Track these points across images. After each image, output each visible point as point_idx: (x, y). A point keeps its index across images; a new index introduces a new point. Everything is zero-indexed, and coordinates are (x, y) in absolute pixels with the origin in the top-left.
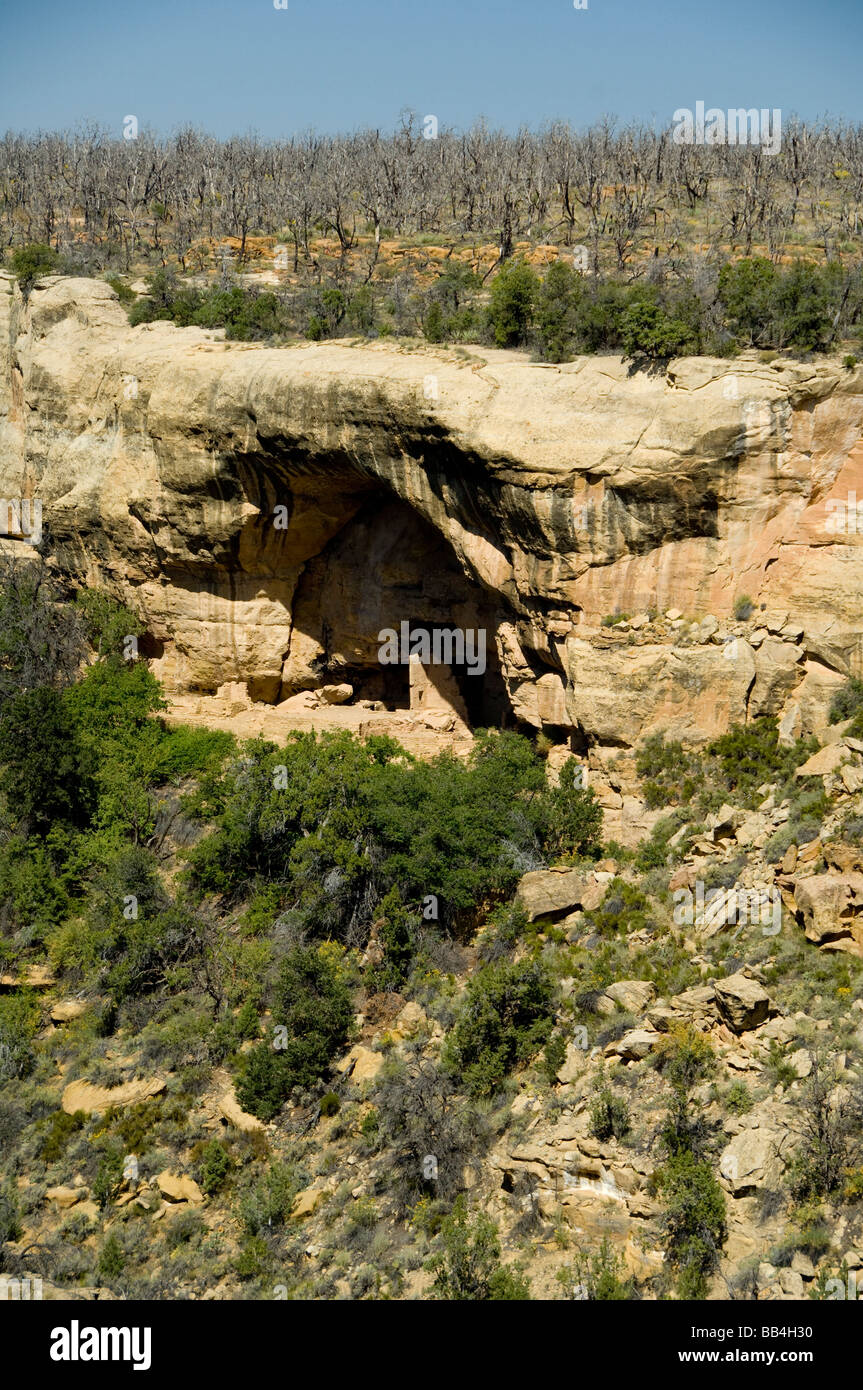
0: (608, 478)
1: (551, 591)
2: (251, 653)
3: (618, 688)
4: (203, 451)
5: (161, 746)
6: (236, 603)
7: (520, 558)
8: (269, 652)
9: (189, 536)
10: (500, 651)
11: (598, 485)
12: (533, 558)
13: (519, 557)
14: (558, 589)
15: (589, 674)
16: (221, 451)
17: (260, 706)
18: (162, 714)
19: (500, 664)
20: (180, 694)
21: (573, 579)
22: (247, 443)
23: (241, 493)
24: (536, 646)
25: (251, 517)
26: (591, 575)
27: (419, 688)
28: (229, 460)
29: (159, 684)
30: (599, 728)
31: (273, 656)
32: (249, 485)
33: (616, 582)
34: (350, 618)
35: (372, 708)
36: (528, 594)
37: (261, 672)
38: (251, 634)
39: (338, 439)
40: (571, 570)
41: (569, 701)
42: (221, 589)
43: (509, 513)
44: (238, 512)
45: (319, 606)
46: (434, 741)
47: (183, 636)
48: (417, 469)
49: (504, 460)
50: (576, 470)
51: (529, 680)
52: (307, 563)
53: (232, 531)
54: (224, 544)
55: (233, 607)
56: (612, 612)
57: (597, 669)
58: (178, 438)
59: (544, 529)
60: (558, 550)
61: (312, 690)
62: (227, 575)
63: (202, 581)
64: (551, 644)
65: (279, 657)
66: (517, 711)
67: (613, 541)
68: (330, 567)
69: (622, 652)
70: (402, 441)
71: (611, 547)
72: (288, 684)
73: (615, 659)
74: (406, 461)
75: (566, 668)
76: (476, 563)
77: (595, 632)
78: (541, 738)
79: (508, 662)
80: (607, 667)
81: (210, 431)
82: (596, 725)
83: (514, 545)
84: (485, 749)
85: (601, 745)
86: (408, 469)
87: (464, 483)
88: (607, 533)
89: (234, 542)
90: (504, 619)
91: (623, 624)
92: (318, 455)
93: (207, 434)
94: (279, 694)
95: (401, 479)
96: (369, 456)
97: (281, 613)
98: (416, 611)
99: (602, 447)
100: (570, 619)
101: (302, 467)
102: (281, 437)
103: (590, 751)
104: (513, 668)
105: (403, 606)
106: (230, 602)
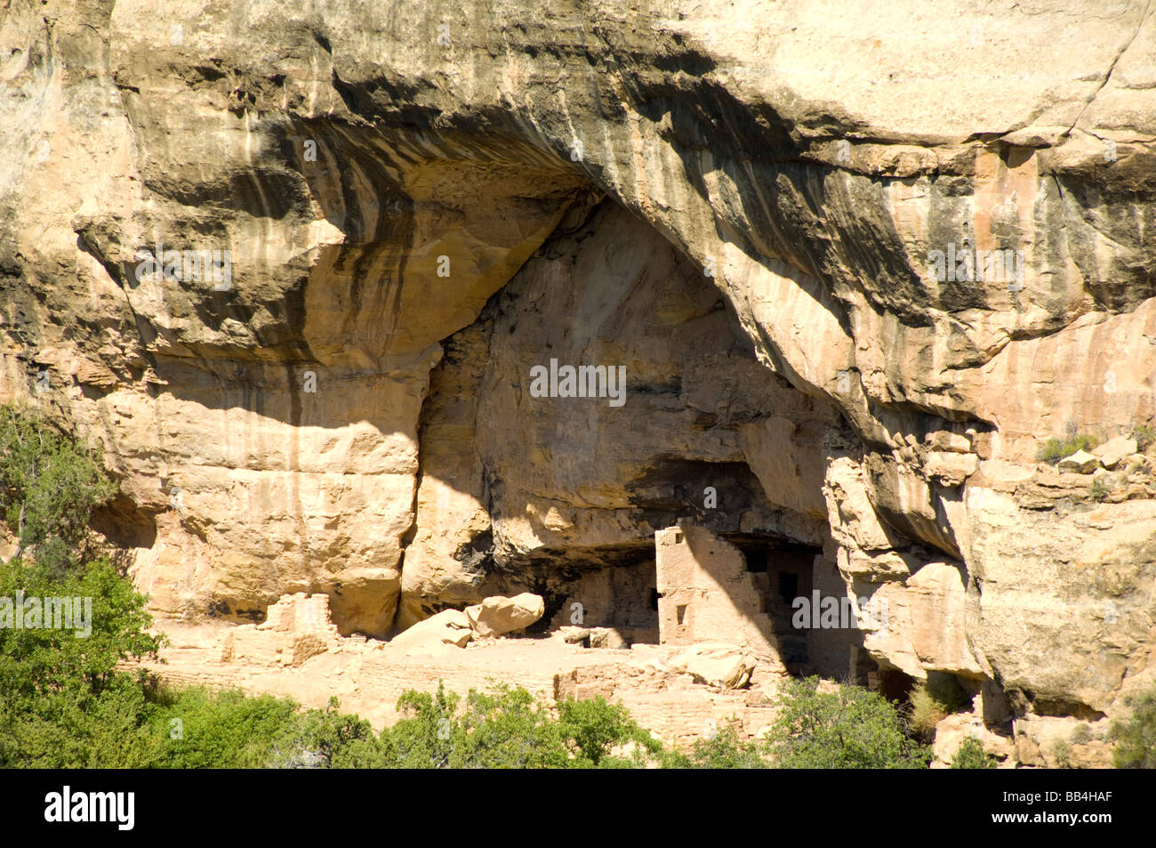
0: (1046, 153)
1: (929, 390)
2: (334, 534)
3: (1073, 592)
4: (225, 115)
5: (143, 731)
6: (303, 430)
7: (867, 322)
8: (375, 531)
9: (202, 291)
10: (834, 519)
11: (1025, 166)
12: (892, 321)
13: (865, 319)
14: (946, 386)
15: (1010, 562)
16: (261, 113)
17: (356, 643)
18: (147, 663)
19: (836, 544)
20: (190, 621)
21: (976, 364)
22: (313, 96)
23: (305, 201)
24: (905, 507)
25: (327, 250)
26: (1013, 355)
27: (678, 599)
28: (277, 131)
29: (140, 602)
30: (1033, 676)
31: (381, 539)
32: (321, 185)
33: (1068, 370)
34: (536, 456)
35: (586, 642)
36: (885, 398)
37: (354, 573)
38: (336, 494)
39: (496, 85)
40: (971, 347)
41: (972, 621)
42: (270, 402)
43: (841, 231)
44: (300, 240)
45: (474, 432)
46: (706, 708)
47: (195, 501)
48: (657, 143)
49: (828, 119)
50: (977, 136)
51: (894, 577)
52: (447, 343)
53: (290, 278)
54: (273, 307)
55: (296, 438)
56: (1060, 433)
57: (1027, 553)
58: (172, 88)
59: (914, 263)
60: (944, 305)
61: (461, 609)
62: (283, 372)
63: (231, 385)
64: (935, 503)
65: (393, 541)
66: (870, 643)
67: (1058, 283)
68: (495, 351)
69: (1080, 516)
70: (625, 87)
71: (1055, 296)
72: (412, 595)
73: (1064, 530)
74: (634, 128)
75: (964, 551)
76: (777, 336)
77: (1024, 474)
78: (921, 700)
79: (850, 542)
80: (1048, 549)
81: (238, 72)
82: (1023, 671)
83: (855, 297)
84: (797, 724)
85: (1039, 712)
86: (637, 143)
87: (750, 170)
88: (1046, 267)
89: (295, 301)
90: (839, 451)
91: (1081, 457)
92: (456, 118)
93: (231, 77)
94: (396, 616)
95: (623, 163)
96: (560, 118)
97: (402, 447)
98: (669, 438)
99: (1032, 86)
100: (973, 450)
101: (427, 145)
102: (382, 81)
103: (1017, 725)
104: (860, 554)
105: (643, 430)
106: (287, 429)
